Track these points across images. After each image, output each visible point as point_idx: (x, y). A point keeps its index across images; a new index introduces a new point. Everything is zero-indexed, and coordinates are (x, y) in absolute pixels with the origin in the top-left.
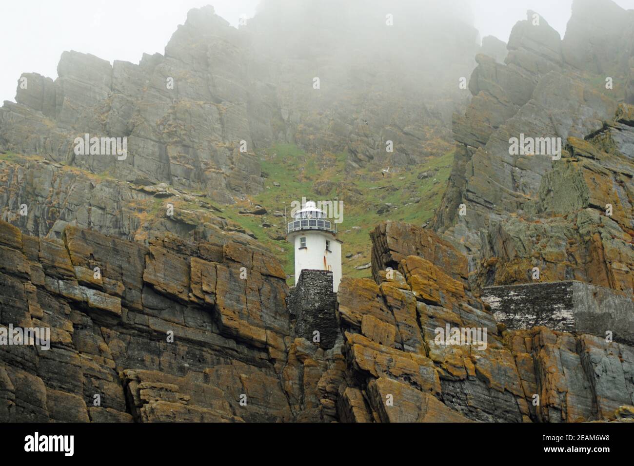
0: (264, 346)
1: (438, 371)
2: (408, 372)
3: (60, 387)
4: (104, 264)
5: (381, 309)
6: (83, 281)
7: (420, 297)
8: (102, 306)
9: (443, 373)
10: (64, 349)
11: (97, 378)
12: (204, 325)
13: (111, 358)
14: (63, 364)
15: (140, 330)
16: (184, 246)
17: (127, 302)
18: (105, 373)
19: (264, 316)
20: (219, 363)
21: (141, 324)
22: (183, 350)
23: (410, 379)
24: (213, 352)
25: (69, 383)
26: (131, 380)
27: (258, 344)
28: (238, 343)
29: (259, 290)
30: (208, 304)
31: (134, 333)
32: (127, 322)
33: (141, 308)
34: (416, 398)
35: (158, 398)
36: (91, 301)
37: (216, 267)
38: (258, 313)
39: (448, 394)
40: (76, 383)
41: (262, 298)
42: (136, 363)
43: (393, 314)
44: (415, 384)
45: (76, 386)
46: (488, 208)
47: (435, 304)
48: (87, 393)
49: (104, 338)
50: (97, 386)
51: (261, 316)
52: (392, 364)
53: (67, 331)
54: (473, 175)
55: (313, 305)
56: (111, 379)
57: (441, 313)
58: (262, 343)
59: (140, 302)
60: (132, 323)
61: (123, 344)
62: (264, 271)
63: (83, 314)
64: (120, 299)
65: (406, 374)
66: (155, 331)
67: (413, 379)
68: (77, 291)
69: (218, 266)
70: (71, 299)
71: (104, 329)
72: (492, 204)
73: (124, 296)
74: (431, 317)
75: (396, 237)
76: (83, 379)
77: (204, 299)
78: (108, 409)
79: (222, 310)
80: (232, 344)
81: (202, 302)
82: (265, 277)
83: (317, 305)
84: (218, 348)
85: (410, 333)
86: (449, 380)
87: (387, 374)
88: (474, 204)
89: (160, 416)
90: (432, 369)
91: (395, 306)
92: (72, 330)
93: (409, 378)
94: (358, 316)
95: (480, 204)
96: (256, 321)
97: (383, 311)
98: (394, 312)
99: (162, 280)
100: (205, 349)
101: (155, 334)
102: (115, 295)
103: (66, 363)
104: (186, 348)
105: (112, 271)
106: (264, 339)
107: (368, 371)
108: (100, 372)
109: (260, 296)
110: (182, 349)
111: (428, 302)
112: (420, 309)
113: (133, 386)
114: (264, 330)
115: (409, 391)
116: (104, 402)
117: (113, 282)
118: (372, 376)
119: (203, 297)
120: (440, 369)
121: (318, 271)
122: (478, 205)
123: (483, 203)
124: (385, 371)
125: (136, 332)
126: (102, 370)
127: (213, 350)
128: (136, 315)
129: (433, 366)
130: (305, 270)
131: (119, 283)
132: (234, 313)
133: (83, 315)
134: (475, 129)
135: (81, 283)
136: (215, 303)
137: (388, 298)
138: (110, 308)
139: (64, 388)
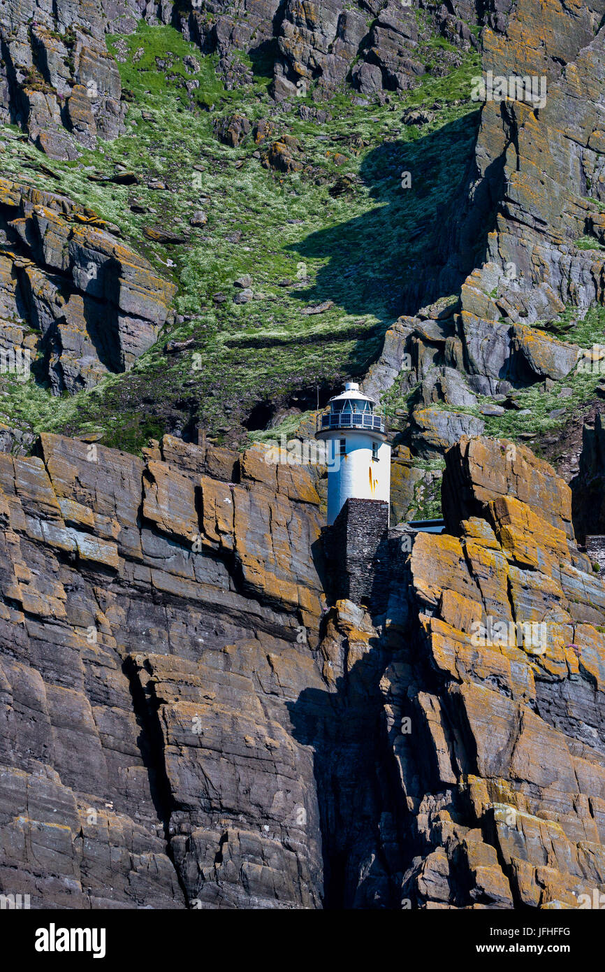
0: (295, 609)
1: (533, 669)
2: (497, 672)
3: (58, 680)
4: (93, 492)
5: (464, 580)
6: (71, 521)
7: (513, 559)
8: (95, 557)
9: (540, 671)
10: (58, 625)
11: (98, 664)
12: (220, 579)
13: (111, 633)
14: (59, 647)
15: (141, 590)
16: (188, 456)
17: (124, 548)
18: (107, 657)
19: (295, 563)
20: (241, 637)
21: (142, 581)
22: (196, 618)
23: (499, 682)
24: (232, 621)
25: (67, 674)
26: (141, 668)
27: (287, 607)
28: (262, 605)
29: (287, 525)
30: (226, 549)
31: (133, 593)
32: (124, 578)
33: (141, 556)
34: (506, 711)
35: (178, 696)
36: (82, 550)
37: (232, 491)
38: (287, 559)
39: (544, 700)
40: (75, 674)
41: (292, 536)
42: (140, 639)
43: (478, 586)
44: (505, 688)
45: (76, 678)
46: (538, 230)
47: (531, 568)
48: (88, 687)
49: (99, 603)
50: (98, 676)
51: (291, 565)
52: (479, 661)
53: (59, 599)
54: (518, 170)
55: (361, 551)
56: (114, 665)
57: (538, 581)
58: (293, 604)
59: (140, 549)
60: (131, 579)
61: (122, 612)
62: (293, 494)
63: (73, 569)
64: (116, 546)
65: (495, 675)
66: (160, 591)
67: (503, 682)
68: (65, 537)
69: (235, 490)
70: (58, 548)
71: (99, 590)
72: (545, 224)
73: (120, 540)
74: (526, 588)
75: (481, 464)
76: (83, 668)
77: (220, 543)
78: (114, 709)
79: (243, 558)
80: (256, 607)
81: (217, 545)
82: (295, 503)
83: (365, 551)
84: (239, 614)
85: (499, 613)
86: (545, 681)
87: (471, 675)
88: (517, 224)
89: (183, 723)
90: (526, 666)
91: (482, 575)
92: (65, 596)
93: (498, 680)
94: (436, 592)
95: (527, 225)
96: (285, 573)
97: (466, 582)
98: (481, 583)
99: (166, 515)
100: (222, 616)
101: (160, 594)
102: (109, 539)
103: (63, 646)
104: (200, 616)
105: (103, 503)
106: (295, 599)
107: (449, 672)
108: (101, 655)
109: (289, 533)
110: (194, 615)
111: (523, 566)
112: (512, 577)
113: (144, 677)
114: (295, 586)
115: (500, 701)
116: (108, 699)
117: (107, 519)
118: (454, 679)
119: (218, 539)
120: (535, 666)
121: (370, 501)
122: (522, 226)
123: (531, 222)
124: (469, 671)
125: (135, 592)
126: (104, 653)
127: (231, 616)
128: (135, 567)
129: (527, 660)
130: (352, 499)
131: (115, 522)
132: (259, 562)
133: (73, 571)
134: (520, 64)
135: (69, 524)
136: (234, 547)
137: (473, 563)
138: (105, 560)
139: (62, 682)
